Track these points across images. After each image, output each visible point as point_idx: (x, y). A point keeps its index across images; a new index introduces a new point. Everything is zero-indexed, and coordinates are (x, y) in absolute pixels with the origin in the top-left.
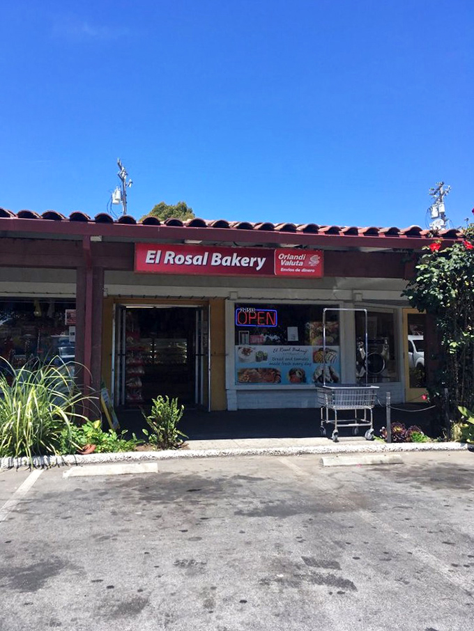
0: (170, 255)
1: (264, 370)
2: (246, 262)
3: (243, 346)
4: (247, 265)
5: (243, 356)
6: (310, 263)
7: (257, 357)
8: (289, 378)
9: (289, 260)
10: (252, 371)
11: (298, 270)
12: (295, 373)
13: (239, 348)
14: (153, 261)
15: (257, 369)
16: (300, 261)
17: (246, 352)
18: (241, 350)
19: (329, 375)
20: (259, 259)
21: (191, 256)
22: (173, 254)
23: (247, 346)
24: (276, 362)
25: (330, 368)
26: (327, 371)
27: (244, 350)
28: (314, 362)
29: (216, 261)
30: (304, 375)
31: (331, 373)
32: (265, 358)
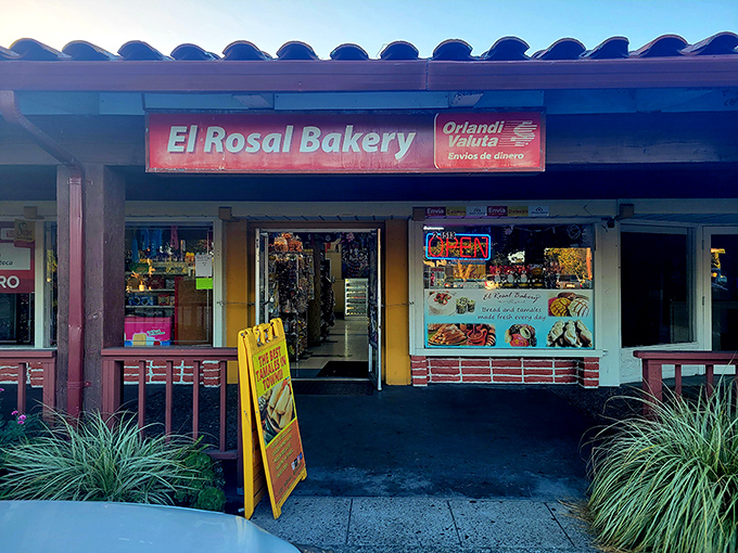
0: (215, 134)
1: (470, 327)
2: (372, 143)
3: (436, 291)
4: (375, 149)
5: (436, 305)
6: (513, 139)
7: (458, 307)
8: (509, 339)
9: (467, 136)
10: (451, 328)
11: (486, 156)
12: (518, 331)
13: (431, 293)
14: (181, 148)
15: (458, 325)
16: (491, 136)
17: (441, 299)
18: (434, 295)
19: (575, 335)
20: (401, 136)
21: (258, 136)
22: (221, 132)
23: (442, 291)
24: (488, 314)
25: (576, 324)
26: (572, 329)
27: (438, 296)
28: (551, 314)
29: (310, 144)
30: (533, 336)
31: (578, 331)
32: (471, 308)
